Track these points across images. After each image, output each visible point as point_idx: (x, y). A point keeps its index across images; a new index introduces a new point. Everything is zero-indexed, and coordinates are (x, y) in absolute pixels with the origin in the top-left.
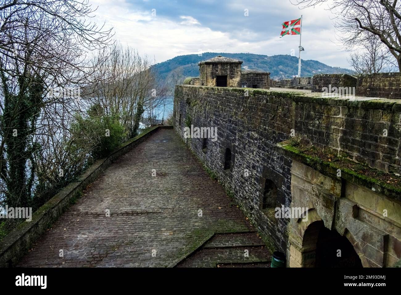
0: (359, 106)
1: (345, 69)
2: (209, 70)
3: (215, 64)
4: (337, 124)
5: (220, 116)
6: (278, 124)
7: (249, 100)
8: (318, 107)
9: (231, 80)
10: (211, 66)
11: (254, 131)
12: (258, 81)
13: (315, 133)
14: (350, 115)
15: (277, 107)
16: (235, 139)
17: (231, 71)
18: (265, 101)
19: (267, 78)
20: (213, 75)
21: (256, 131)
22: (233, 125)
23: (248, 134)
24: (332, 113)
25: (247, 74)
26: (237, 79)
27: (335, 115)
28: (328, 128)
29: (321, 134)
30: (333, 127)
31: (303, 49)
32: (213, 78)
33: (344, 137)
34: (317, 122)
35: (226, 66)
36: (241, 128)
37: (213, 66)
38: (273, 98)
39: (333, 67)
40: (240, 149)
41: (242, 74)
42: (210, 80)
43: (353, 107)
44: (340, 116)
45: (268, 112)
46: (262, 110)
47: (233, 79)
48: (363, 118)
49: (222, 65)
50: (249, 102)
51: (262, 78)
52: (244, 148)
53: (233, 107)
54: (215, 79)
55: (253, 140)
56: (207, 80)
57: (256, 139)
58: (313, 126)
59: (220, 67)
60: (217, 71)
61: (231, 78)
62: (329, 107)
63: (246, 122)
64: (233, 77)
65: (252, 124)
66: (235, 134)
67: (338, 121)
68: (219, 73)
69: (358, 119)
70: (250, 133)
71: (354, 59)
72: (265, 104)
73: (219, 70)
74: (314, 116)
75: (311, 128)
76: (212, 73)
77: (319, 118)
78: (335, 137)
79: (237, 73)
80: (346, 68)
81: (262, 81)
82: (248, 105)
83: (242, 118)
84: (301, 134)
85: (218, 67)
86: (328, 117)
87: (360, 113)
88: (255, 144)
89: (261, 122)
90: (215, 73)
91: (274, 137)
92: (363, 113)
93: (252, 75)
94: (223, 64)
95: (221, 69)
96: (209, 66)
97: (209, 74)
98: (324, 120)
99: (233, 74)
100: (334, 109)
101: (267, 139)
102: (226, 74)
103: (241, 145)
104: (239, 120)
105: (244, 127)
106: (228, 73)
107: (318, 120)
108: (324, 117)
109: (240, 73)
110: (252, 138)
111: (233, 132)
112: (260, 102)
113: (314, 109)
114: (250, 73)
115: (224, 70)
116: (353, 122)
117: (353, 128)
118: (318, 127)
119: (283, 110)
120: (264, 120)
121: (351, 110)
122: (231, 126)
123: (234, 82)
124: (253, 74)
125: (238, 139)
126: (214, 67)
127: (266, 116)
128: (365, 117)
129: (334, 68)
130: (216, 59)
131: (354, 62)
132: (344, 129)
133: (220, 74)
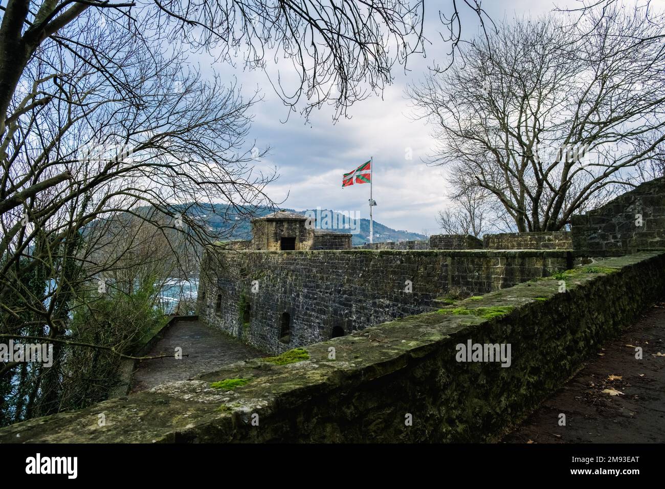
0: (517, 255)
1: (415, 234)
2: (272, 228)
3: (279, 222)
4: (497, 273)
5: (318, 286)
6: (420, 285)
7: (372, 263)
8: (476, 260)
9: (301, 244)
10: (274, 223)
11: (383, 298)
12: (336, 245)
13: (476, 284)
14: (509, 264)
15: (418, 267)
16: (351, 312)
17: (300, 232)
18: (399, 262)
19: (349, 241)
20: (277, 237)
21: (387, 297)
22: (345, 296)
23: (374, 304)
24: (492, 264)
25: (322, 236)
26: (309, 243)
27: (494, 265)
28: (488, 278)
29: (481, 284)
30: (493, 276)
31: (375, 204)
32: (277, 241)
33: (505, 284)
34: (477, 274)
35: (294, 224)
36: (362, 298)
37: (277, 223)
38: (410, 258)
39: (396, 230)
40: (361, 323)
41: (315, 236)
42: (273, 244)
43: (511, 257)
44: (499, 266)
45: (404, 274)
46: (394, 273)
47: (304, 243)
48: (521, 265)
49: (288, 223)
50: (373, 265)
51: (342, 242)
52: (368, 320)
53: (344, 273)
54: (279, 242)
55: (383, 309)
56: (268, 243)
57: (387, 306)
58: (473, 278)
59: (286, 225)
60: (282, 231)
61: (302, 241)
62: (488, 259)
63: (369, 288)
64: (304, 240)
65: (380, 289)
66: (351, 306)
67: (498, 270)
68: (285, 233)
69: (516, 266)
70: (377, 301)
71: (445, 219)
72: (399, 265)
73: (284, 229)
74: (472, 269)
75: (470, 280)
76: (276, 234)
77: (479, 270)
78: (496, 285)
79: (309, 234)
80: (417, 233)
81: (342, 245)
82: (370, 268)
83: (362, 285)
84: (460, 287)
85: (283, 226)
86: (488, 268)
87: (518, 261)
88: (385, 313)
89: (394, 286)
90: (280, 234)
91: (415, 300)
92: (520, 261)
93: (329, 237)
94: (290, 221)
95: (287, 229)
96: (272, 224)
97: (271, 235)
98: (483, 271)
99: (304, 236)
100: (493, 261)
101: (406, 304)
102: (294, 236)
103: (362, 318)
104: (356, 288)
105: (365, 296)
106: (298, 234)
107: (477, 272)
108: (483, 269)
109: (312, 234)
110: (381, 307)
111: (347, 304)
112: (390, 263)
113: (473, 262)
114: (326, 235)
115: (292, 230)
116: (512, 269)
117: (512, 274)
118: (478, 278)
119: (426, 269)
120: (399, 283)
121: (509, 260)
122: (342, 297)
123: (306, 246)
124: (330, 235)
125: (356, 311)
126: (279, 225)
127: (402, 278)
128: (522, 264)
129: (398, 231)
130: (280, 215)
131: (446, 223)
132: (504, 276)
133: (286, 235)
